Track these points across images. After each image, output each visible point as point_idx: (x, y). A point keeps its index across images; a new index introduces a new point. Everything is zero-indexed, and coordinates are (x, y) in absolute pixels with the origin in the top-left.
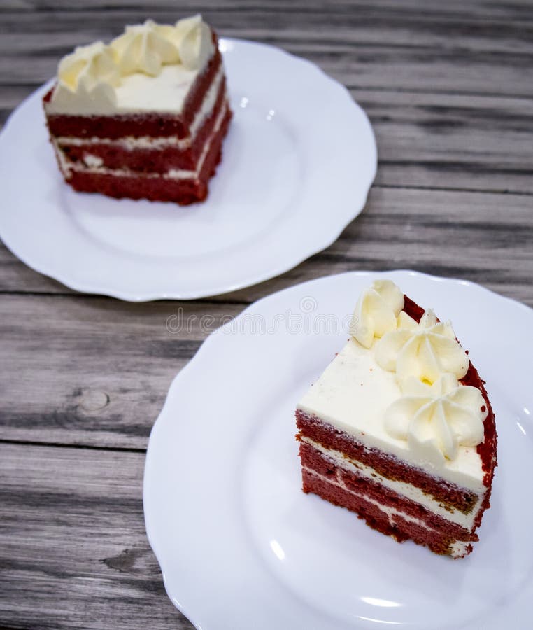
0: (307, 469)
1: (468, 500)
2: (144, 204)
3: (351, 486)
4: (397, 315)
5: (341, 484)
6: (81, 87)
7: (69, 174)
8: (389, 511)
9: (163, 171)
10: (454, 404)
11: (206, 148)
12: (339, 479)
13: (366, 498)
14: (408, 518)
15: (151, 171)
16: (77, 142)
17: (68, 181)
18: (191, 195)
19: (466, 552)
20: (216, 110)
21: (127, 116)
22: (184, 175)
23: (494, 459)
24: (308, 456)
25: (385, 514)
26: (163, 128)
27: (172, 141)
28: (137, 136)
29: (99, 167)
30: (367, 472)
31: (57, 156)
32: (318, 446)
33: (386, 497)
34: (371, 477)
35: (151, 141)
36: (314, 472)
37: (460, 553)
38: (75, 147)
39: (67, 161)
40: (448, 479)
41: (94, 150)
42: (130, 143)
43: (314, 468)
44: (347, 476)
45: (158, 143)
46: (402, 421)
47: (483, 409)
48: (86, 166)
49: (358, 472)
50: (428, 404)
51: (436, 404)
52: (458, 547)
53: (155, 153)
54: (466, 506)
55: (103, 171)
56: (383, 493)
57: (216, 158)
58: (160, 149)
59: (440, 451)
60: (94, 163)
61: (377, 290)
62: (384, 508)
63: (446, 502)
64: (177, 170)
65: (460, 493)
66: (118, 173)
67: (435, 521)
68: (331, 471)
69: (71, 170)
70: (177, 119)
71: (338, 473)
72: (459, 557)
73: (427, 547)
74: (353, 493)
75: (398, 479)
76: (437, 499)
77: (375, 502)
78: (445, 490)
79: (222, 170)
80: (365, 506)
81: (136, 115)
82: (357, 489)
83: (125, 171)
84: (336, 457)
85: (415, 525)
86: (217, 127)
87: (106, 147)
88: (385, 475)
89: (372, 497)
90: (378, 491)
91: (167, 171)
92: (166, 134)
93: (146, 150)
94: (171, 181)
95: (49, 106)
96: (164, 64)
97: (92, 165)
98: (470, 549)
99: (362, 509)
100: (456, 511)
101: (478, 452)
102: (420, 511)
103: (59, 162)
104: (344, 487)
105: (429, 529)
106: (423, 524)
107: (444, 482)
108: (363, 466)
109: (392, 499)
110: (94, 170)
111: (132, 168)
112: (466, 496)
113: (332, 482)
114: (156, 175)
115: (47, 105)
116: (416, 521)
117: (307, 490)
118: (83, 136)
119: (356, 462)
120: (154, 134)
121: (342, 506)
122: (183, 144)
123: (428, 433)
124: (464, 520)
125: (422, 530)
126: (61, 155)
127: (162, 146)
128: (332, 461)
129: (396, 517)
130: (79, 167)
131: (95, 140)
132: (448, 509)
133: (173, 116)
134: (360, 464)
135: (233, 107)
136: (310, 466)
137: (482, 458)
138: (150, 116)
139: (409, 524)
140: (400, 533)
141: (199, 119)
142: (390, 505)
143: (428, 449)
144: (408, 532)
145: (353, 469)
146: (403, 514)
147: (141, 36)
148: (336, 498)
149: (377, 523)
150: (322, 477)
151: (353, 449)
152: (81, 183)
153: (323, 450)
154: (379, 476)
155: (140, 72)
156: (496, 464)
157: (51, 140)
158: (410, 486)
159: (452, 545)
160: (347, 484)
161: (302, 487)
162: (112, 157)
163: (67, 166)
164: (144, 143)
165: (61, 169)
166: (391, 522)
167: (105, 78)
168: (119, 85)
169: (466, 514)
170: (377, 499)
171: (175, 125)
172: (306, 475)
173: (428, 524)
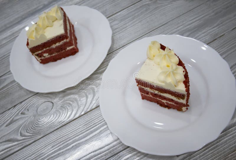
0: (142, 93)
1: (183, 96)
2: (63, 59)
3: (154, 96)
4: (159, 50)
5: (151, 96)
6: (36, 38)
7: (40, 61)
8: (164, 101)
9: (65, 49)
10: (175, 72)
11: (73, 38)
12: (150, 95)
13: (158, 99)
14: (170, 103)
15: (62, 50)
16: (40, 52)
17: (41, 63)
18: (74, 52)
19: (186, 110)
20: (70, 27)
21: (51, 40)
22: (71, 47)
23: (188, 84)
24: (141, 90)
25: (164, 102)
26: (61, 39)
27: (65, 40)
28: (55, 44)
29: (48, 55)
30: (156, 92)
31: (36, 58)
32: (143, 87)
33: (163, 98)
34: (158, 93)
35: (59, 43)
36: (143, 94)
37: (185, 110)
38: (40, 53)
39: (39, 58)
40: (177, 91)
41: (45, 52)
42: (54, 46)
43: (143, 93)
44: (152, 94)
45: (61, 43)
46: (162, 78)
47: (184, 71)
48: (44, 57)
49: (154, 92)
50: (168, 73)
51: (170, 72)
52: (184, 109)
53: (61, 45)
54: (183, 98)
55: (49, 56)
56: (162, 97)
57: (76, 39)
58: (62, 44)
59: (173, 84)
60: (46, 55)
61: (152, 44)
62: (163, 101)
63: (178, 97)
64: (69, 47)
65: (181, 95)
66: (54, 55)
67: (176, 103)
68: (148, 93)
69: (41, 59)
70: (64, 35)
71: (150, 93)
72: (185, 111)
73: (176, 109)
74: (154, 98)
75: (165, 93)
76: (175, 97)
77: (160, 100)
78: (177, 94)
79: (78, 41)
80: (158, 101)
81: (53, 38)
82: (155, 97)
83: (55, 53)
84: (148, 89)
85: (171, 104)
86: (72, 31)
87: (48, 50)
88: (161, 92)
89: (159, 98)
90: (160, 97)
91: (66, 49)
92: (63, 40)
93: (59, 46)
94: (68, 50)
95: (29, 46)
96: (53, 22)
97: (46, 56)
98: (187, 109)
99: (158, 102)
100: (181, 99)
101: (184, 83)
102: (172, 100)
103: (37, 59)
104: (152, 97)
105: (176, 105)
106: (174, 104)
107: (176, 92)
108: (155, 91)
109: (165, 98)
110: (47, 57)
111: (57, 52)
112: (182, 95)
113: (148, 96)
114: (64, 51)
115: (28, 46)
116: (171, 103)
117: (143, 99)
118: (41, 50)
119: (153, 90)
120: (59, 41)
121: (153, 102)
122: (68, 40)
123: (169, 80)
124: (184, 101)
125: (174, 105)
126: (37, 57)
127: (63, 43)
128: (147, 90)
129: (167, 103)
130: (43, 58)
131: (45, 49)
132: (179, 99)
133: (63, 34)
134: (154, 90)
135: (73, 24)
136: (142, 92)
137: (185, 84)
138: (57, 37)
139: (170, 104)
140: (168, 107)
141: (68, 31)
142: (164, 100)
143: (170, 84)
144: (170, 106)
145: (153, 92)
146: (168, 102)
147: (44, 17)
148: (150, 100)
149: (162, 105)
150: (146, 95)
151: (152, 87)
152: (44, 62)
153: (144, 88)
154: (160, 93)
155: (47, 27)
156: (189, 86)
157: (33, 55)
158: (168, 94)
159: (182, 108)
160: (152, 96)
161: (141, 98)
162: (50, 52)
163: (39, 59)
164: (58, 44)
165: (38, 60)
166: (166, 104)
167: (41, 32)
168: (44, 33)
169: (184, 100)
170: (161, 99)
171: (64, 36)
172: (142, 95)
173: (175, 104)
